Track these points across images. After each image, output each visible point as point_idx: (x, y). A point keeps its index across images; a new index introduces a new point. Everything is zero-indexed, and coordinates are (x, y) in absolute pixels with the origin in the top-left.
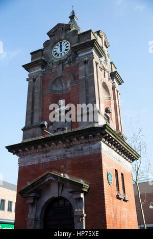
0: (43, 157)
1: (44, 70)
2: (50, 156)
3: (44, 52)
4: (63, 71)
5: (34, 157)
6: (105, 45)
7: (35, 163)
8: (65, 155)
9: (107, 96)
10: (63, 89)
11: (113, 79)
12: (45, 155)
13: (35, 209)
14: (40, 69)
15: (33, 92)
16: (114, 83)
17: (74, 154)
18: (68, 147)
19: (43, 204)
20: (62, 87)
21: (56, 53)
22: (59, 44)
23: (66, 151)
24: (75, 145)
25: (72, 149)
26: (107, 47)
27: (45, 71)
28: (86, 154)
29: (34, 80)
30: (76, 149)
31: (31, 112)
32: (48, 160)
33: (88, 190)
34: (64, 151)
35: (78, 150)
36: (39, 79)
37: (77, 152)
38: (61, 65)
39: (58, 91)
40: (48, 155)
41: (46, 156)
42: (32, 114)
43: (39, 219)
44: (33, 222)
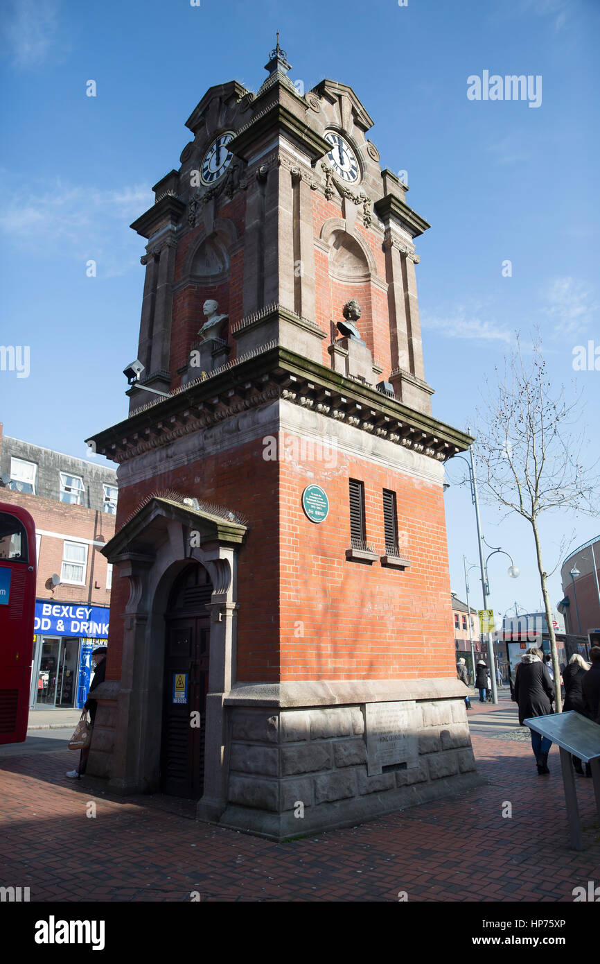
0: (161, 461)
1: (180, 225)
2: (175, 454)
3: (181, 177)
4: (215, 219)
5: (145, 462)
6: (357, 123)
7: (147, 477)
8: (203, 449)
9: (360, 273)
10: (224, 268)
11: (386, 222)
12: (164, 453)
13: (140, 593)
14: (170, 226)
15: (155, 290)
16: (388, 231)
17: (221, 442)
18: (210, 426)
19: (158, 579)
20: (223, 263)
21: (208, 173)
22: (215, 147)
23: (205, 438)
24: (222, 418)
25: (217, 431)
26: (365, 129)
27: (182, 228)
28: (246, 441)
29: (157, 258)
30: (226, 428)
31: (147, 345)
32: (172, 466)
33: (245, 537)
34: (201, 438)
35: (229, 432)
36: (165, 253)
37: (228, 436)
38: (211, 203)
39: (213, 277)
40: (170, 451)
41: (167, 456)
42: (150, 348)
43: (150, 616)
44: (135, 622)
